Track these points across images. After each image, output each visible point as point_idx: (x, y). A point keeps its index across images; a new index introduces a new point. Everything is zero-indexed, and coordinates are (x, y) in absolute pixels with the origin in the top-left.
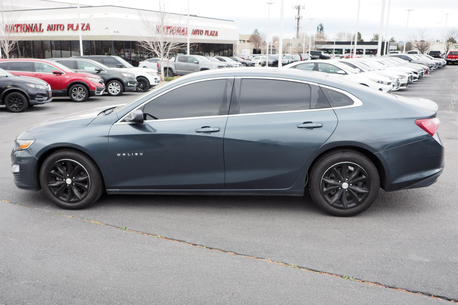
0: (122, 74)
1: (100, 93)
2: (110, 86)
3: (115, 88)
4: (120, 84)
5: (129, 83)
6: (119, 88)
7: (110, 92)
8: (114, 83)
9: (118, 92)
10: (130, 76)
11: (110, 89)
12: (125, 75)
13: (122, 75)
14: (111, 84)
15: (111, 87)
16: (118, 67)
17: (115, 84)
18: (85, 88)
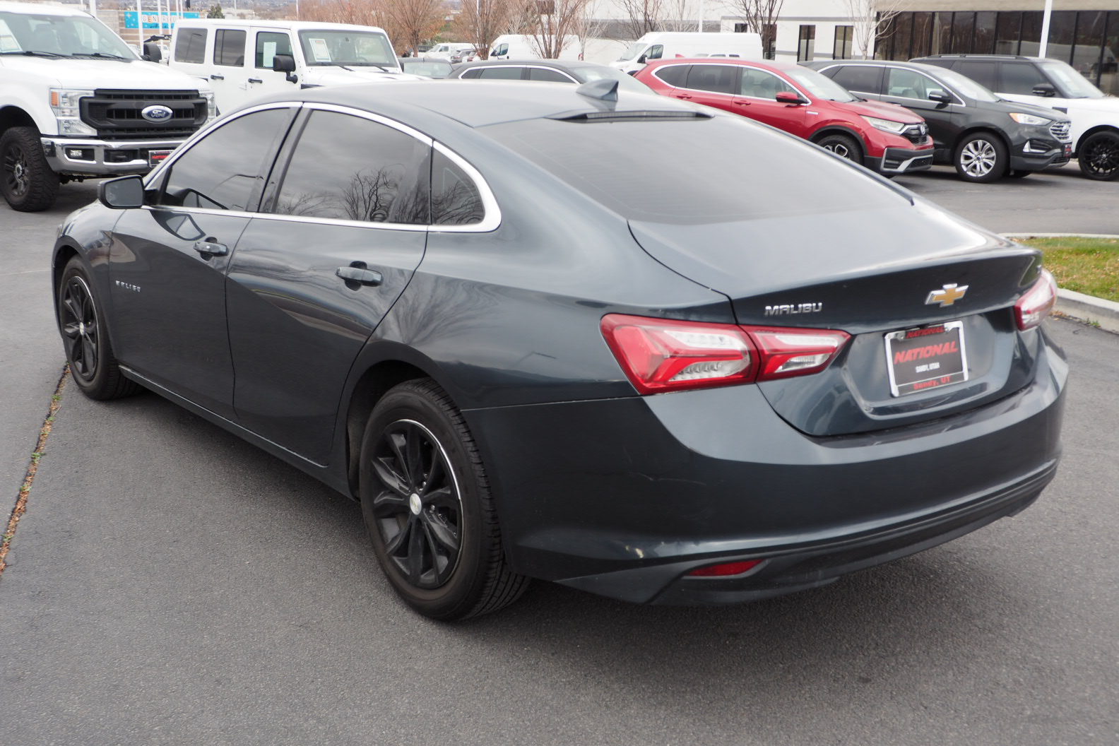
0: (1011, 114)
1: (898, 166)
2: (969, 150)
3: (978, 158)
4: (998, 143)
5: (1027, 145)
6: (993, 159)
7: (965, 168)
8: (980, 143)
9: (986, 171)
10: (1038, 121)
11: (967, 158)
12: (1021, 119)
13: (1011, 117)
14: (971, 146)
15: (969, 154)
16: (1038, 94)
17: (984, 144)
18: (853, 147)
